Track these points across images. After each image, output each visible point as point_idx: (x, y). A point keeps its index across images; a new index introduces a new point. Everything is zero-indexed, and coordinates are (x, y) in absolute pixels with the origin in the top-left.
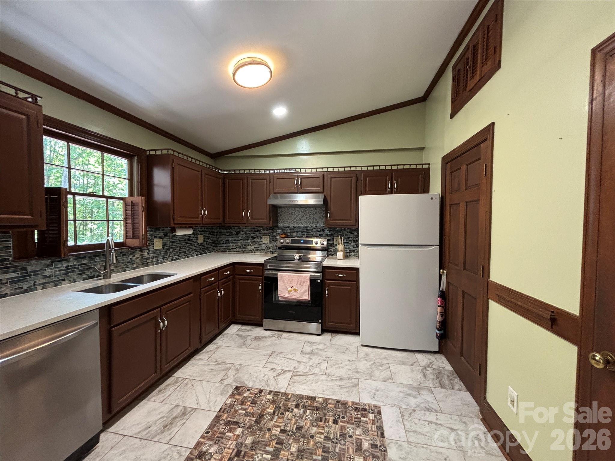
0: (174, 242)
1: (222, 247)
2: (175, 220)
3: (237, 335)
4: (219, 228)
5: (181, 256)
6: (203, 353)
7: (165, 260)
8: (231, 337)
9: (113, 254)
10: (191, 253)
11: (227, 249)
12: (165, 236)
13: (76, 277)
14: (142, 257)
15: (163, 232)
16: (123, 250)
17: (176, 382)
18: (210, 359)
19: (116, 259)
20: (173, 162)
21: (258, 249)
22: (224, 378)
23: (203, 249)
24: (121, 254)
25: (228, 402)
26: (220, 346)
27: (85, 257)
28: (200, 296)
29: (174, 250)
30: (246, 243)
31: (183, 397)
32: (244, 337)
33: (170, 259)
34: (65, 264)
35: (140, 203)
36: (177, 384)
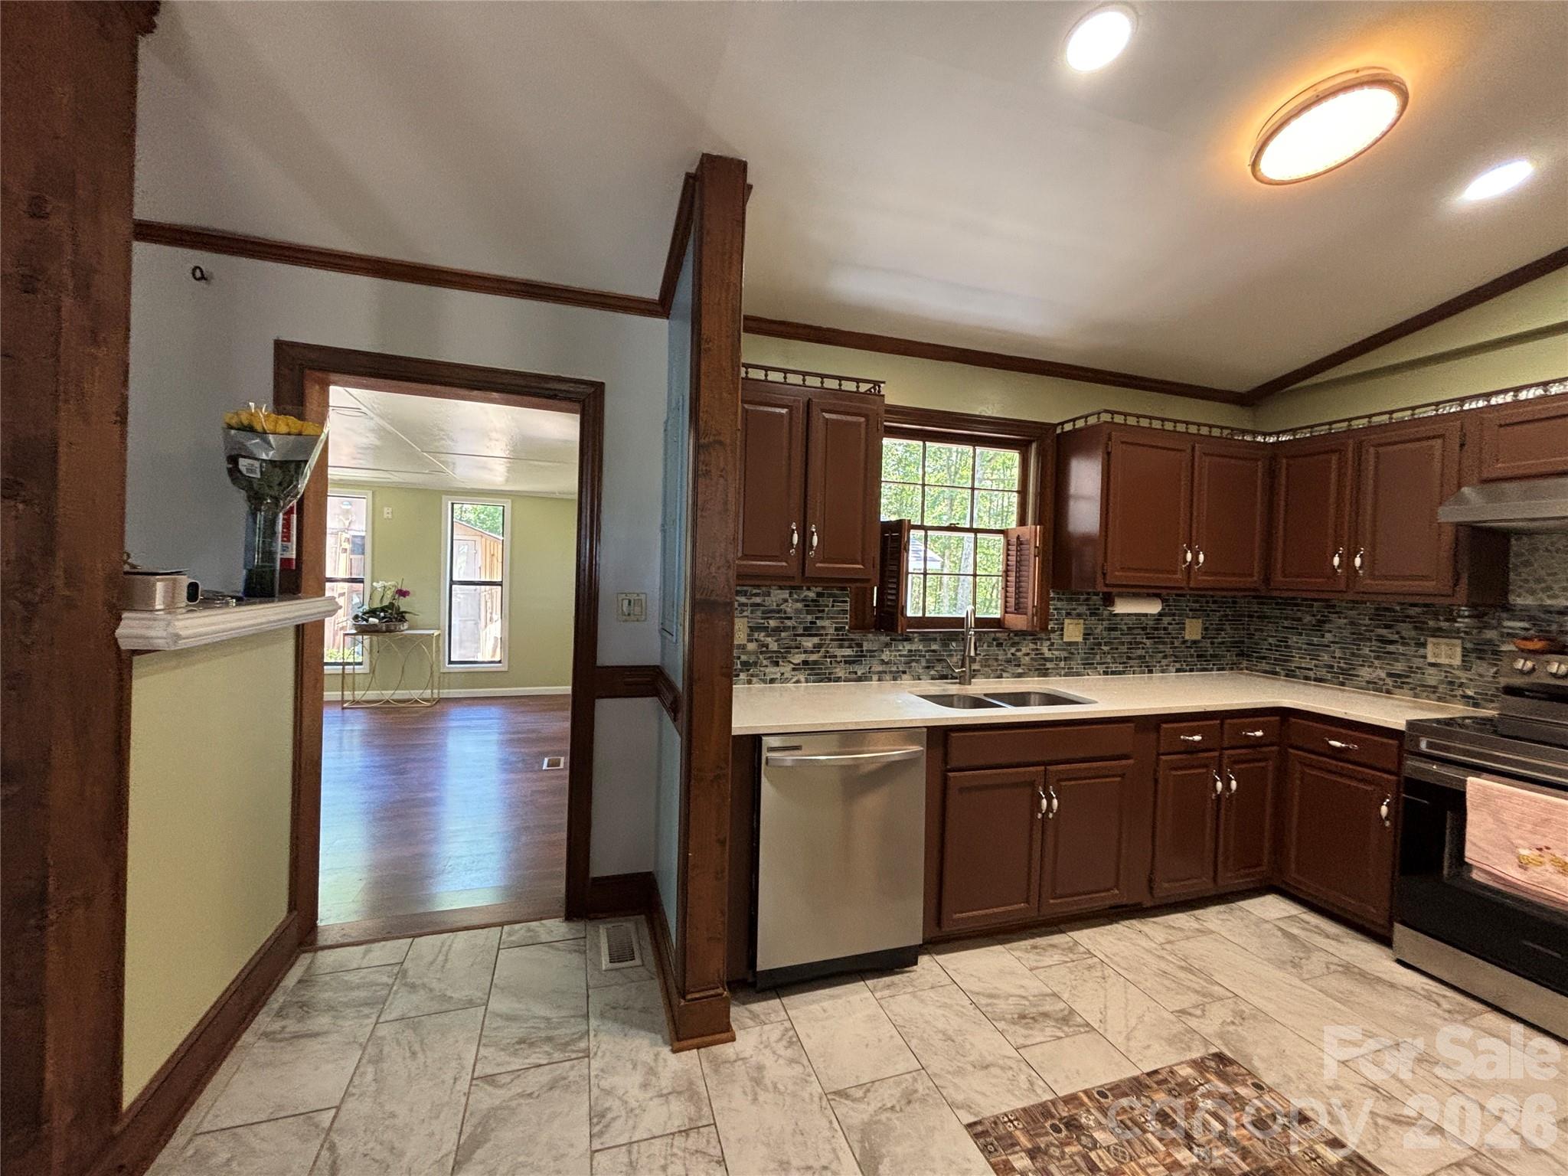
0: (1115, 629)
1: (1264, 658)
2: (1108, 577)
3: (1280, 929)
4: (1258, 604)
5: (1131, 667)
6: (1154, 922)
7: (1090, 668)
8: (1257, 925)
9: (970, 639)
10: (1160, 662)
11: (1282, 668)
12: (1092, 614)
13: (920, 671)
14: (1036, 654)
15: (1088, 605)
16: (997, 635)
17: (1071, 950)
18: (1168, 947)
19: (976, 649)
20: (1110, 439)
21: (1403, 683)
22: (1191, 1011)
23: (1198, 656)
24: (995, 643)
25: (1180, 1072)
26: (1212, 932)
27: (935, 640)
28: (1155, 771)
29: (1112, 649)
30: (1353, 654)
31: (1074, 988)
32: (1304, 946)
33: (1101, 668)
34: (908, 646)
35: (1033, 540)
36: (1071, 955)
